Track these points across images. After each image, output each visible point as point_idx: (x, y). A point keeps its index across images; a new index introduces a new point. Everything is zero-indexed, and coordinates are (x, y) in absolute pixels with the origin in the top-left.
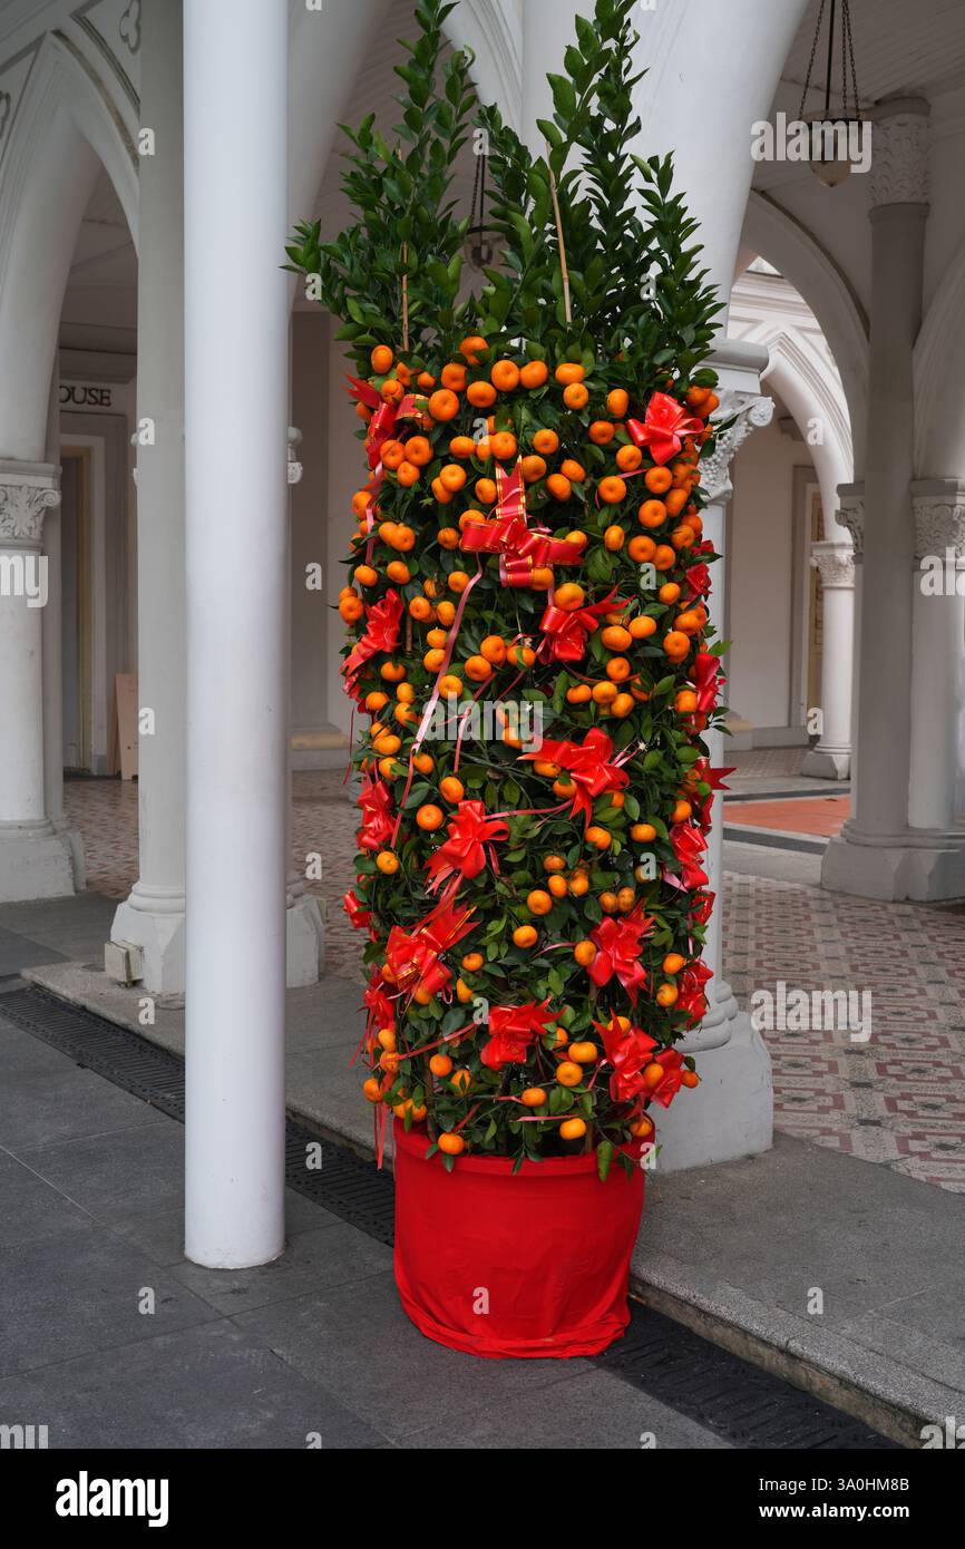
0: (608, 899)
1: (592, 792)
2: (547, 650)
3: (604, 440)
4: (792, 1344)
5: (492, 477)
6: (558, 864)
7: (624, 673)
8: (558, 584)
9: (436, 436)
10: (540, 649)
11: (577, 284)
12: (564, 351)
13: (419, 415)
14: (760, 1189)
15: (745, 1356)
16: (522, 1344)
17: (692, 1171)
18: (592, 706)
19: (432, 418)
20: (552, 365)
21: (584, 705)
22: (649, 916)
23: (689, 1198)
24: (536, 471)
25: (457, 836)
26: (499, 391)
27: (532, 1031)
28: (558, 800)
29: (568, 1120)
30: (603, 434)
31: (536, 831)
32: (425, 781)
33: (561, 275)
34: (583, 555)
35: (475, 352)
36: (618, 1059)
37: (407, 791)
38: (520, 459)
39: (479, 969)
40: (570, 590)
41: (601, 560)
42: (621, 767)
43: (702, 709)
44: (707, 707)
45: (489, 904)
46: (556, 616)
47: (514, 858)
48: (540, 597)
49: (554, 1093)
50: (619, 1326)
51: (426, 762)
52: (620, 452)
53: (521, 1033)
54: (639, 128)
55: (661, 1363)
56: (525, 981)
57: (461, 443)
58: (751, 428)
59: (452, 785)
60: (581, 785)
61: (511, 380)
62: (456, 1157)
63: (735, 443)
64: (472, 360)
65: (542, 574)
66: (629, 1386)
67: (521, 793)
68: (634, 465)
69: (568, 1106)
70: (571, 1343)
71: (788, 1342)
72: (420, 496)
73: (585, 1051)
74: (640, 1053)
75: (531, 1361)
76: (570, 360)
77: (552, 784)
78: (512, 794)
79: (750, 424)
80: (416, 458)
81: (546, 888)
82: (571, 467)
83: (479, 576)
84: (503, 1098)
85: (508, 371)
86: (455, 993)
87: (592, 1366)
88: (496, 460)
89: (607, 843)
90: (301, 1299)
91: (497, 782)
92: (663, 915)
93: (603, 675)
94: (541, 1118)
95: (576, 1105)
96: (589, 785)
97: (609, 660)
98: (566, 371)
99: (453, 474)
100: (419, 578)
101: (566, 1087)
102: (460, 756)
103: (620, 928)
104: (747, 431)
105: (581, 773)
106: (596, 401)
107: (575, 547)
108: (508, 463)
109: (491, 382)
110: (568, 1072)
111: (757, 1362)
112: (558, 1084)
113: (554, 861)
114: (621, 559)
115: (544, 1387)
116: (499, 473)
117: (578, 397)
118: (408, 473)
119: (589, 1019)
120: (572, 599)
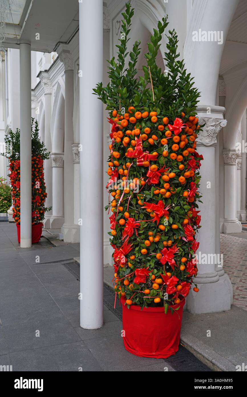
0: (165, 243)
1: (159, 216)
2: (149, 181)
3: (161, 130)
4: (213, 360)
5: (134, 140)
6: (151, 234)
7: (168, 187)
8: (151, 165)
9: (124, 130)
10: (147, 181)
11: (156, 93)
12: (152, 109)
13: (120, 126)
14: (222, 320)
15: (204, 362)
16: (147, 354)
17: (207, 314)
18: (160, 195)
19: (122, 126)
20: (149, 112)
21: (158, 195)
22: (178, 248)
23: (203, 321)
24: (145, 138)
25: (127, 226)
26: (137, 119)
27: (145, 275)
28: (151, 218)
29: (156, 298)
30: (161, 128)
31: (146, 226)
32: (121, 213)
33: (152, 90)
34: (157, 158)
35: (131, 110)
36: (168, 283)
37: (117, 215)
38: (141, 135)
39: (134, 259)
40: (154, 166)
41: (162, 159)
42: (168, 210)
43: (190, 196)
44: (192, 195)
45: (136, 243)
46: (150, 173)
47: (141, 232)
48: (147, 168)
49: (152, 291)
50: (173, 352)
51: (121, 208)
52: (166, 132)
53: (143, 275)
54: (179, 55)
55: (182, 362)
56: (145, 263)
57: (128, 132)
58: (221, 127)
59: (127, 214)
60: (157, 214)
61: (139, 116)
62: (130, 305)
63: (217, 131)
64: (131, 112)
65: (146, 163)
66: (171, 367)
67: (143, 217)
68: (169, 136)
69: (155, 294)
70: (160, 355)
71: (212, 360)
72: (121, 145)
73: (159, 281)
74: (174, 282)
75: (149, 358)
76: (154, 111)
77: (150, 214)
78: (142, 216)
79: (221, 126)
80: (119, 136)
81: (148, 240)
82: (154, 137)
83: (132, 164)
84: (140, 292)
85: (138, 114)
86: (128, 265)
87: (164, 361)
88: (136, 135)
89: (164, 229)
90: (101, 338)
91: (138, 213)
92: (181, 248)
93: (163, 187)
94: (150, 297)
95: (157, 294)
96: (159, 214)
97: (165, 183)
98: (152, 113)
99: (126, 139)
100: (121, 164)
101: (155, 290)
102: (129, 207)
103: (168, 250)
104: (220, 128)
105: (157, 211)
106: (160, 120)
107: (155, 156)
108: (138, 136)
109: (135, 117)
110: (155, 286)
111: (206, 364)
112: (153, 289)
113: (151, 233)
114: (168, 159)
115: (150, 365)
116: (136, 138)
117: (154, 120)
118: (118, 140)
119: (160, 273)
120: (154, 169)
